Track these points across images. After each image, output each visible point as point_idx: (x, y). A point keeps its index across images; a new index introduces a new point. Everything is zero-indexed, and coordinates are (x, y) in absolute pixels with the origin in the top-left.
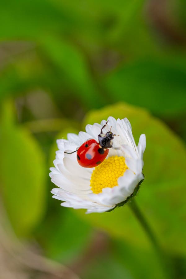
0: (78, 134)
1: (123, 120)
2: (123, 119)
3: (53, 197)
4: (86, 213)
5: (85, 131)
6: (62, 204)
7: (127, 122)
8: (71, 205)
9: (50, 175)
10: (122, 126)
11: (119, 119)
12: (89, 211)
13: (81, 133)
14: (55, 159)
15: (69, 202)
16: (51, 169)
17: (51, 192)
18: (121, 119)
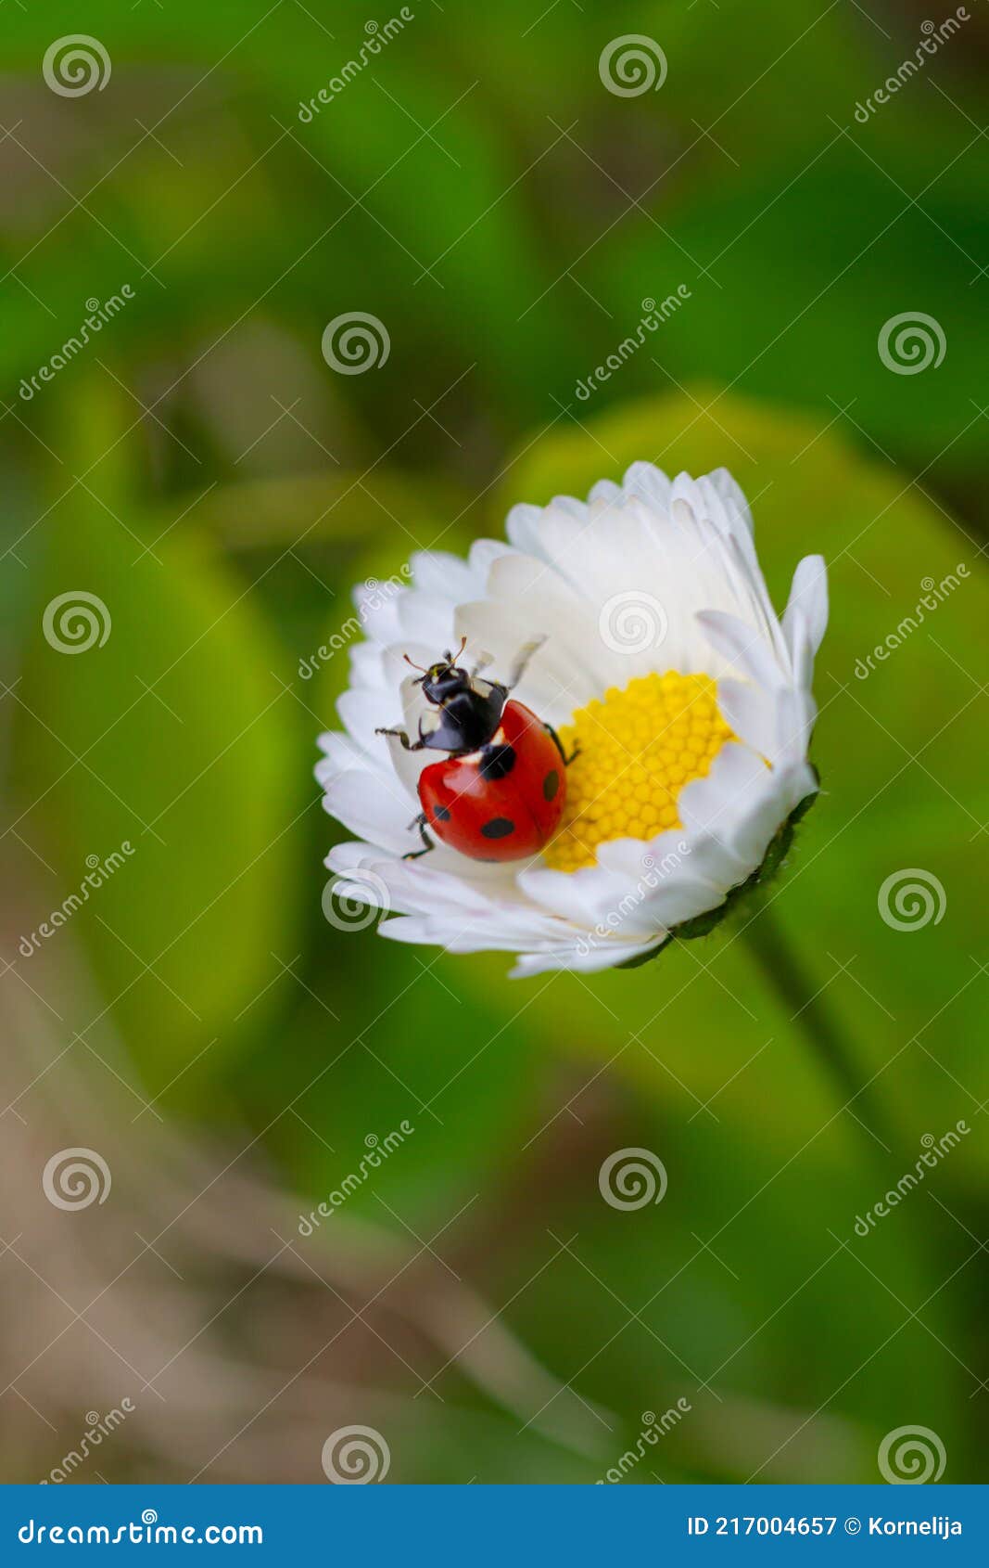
0: (463, 553)
1: (703, 479)
2: (706, 473)
4: (514, 974)
5: (502, 537)
6: (388, 929)
7: (730, 494)
8: (428, 933)
9: (322, 774)
10: (701, 514)
11: (683, 477)
12: (528, 962)
13: (484, 550)
14: (344, 686)
15: (423, 916)
16: (327, 742)
17: (329, 863)
18: (695, 477)
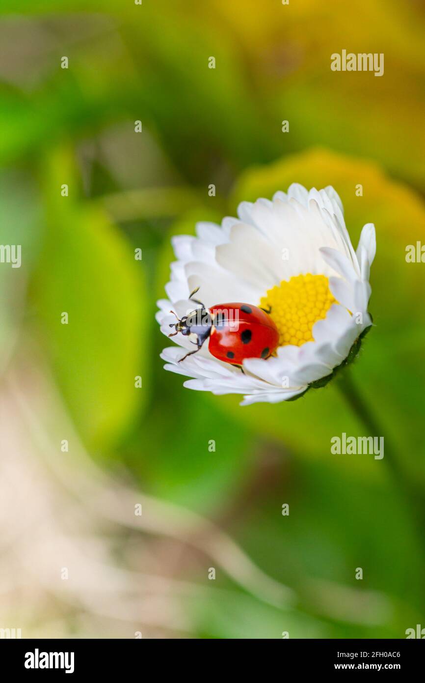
0: (219, 223)
2: (324, 188)
3: (167, 367)
4: (242, 404)
5: (236, 216)
6: (188, 385)
7: (334, 197)
8: (205, 386)
9: (159, 318)
10: (321, 206)
11: (314, 190)
12: (248, 399)
13: (228, 221)
14: (168, 280)
15: (204, 378)
16: (161, 304)
17: (162, 356)
18: (318, 189)
